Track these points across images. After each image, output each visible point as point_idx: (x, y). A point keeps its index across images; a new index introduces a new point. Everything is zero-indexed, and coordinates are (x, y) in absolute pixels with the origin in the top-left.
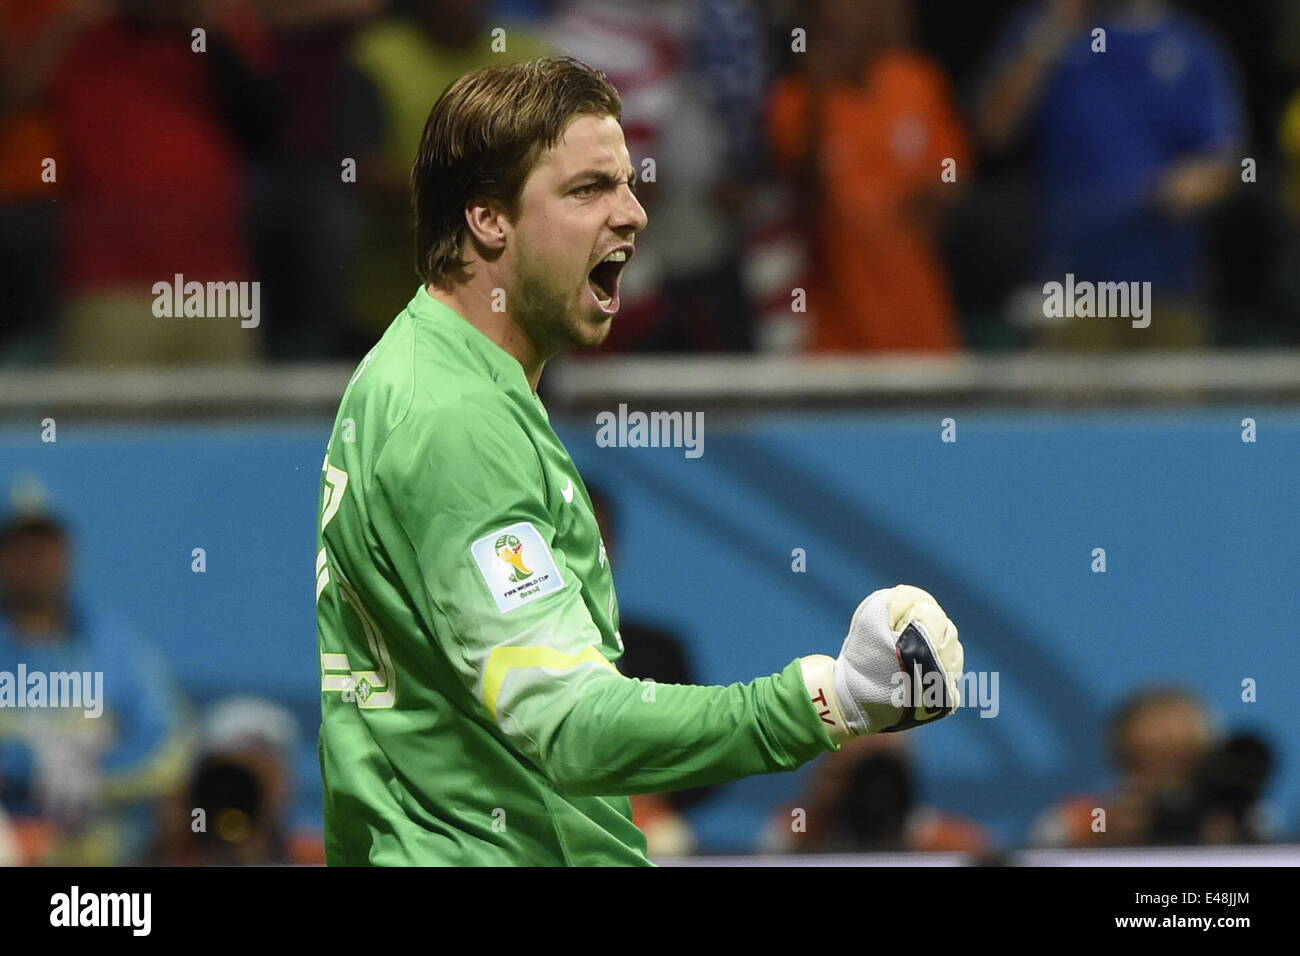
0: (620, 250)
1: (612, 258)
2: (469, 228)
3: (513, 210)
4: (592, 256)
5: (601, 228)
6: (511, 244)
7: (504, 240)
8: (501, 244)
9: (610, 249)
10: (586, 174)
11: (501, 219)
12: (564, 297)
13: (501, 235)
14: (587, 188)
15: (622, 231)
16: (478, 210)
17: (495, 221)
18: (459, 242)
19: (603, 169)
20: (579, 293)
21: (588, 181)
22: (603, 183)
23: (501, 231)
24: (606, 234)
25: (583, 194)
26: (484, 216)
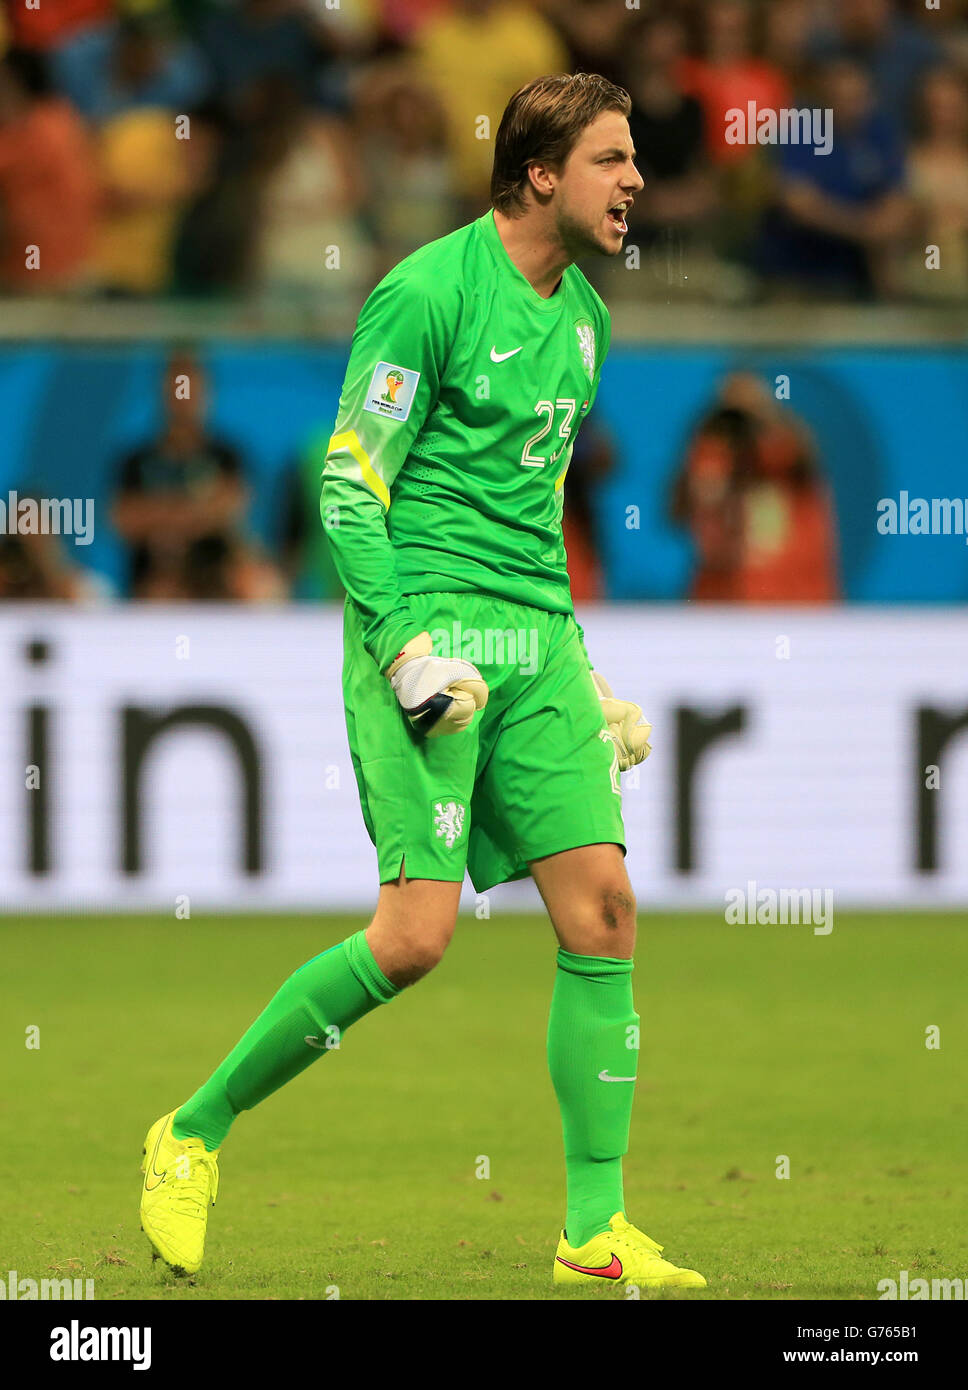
0: (624, 202)
1: (619, 207)
2: (530, 181)
3: (560, 173)
4: (609, 204)
5: (614, 188)
6: (557, 193)
7: (552, 190)
8: (550, 193)
9: (620, 201)
10: (610, 151)
11: (551, 177)
12: (592, 227)
13: (551, 187)
14: (608, 160)
15: (626, 190)
16: (537, 170)
17: (547, 178)
18: (521, 187)
19: (620, 148)
20: (601, 223)
21: (611, 155)
22: (619, 157)
23: (551, 184)
24: (618, 192)
25: (605, 164)
26: (540, 174)
